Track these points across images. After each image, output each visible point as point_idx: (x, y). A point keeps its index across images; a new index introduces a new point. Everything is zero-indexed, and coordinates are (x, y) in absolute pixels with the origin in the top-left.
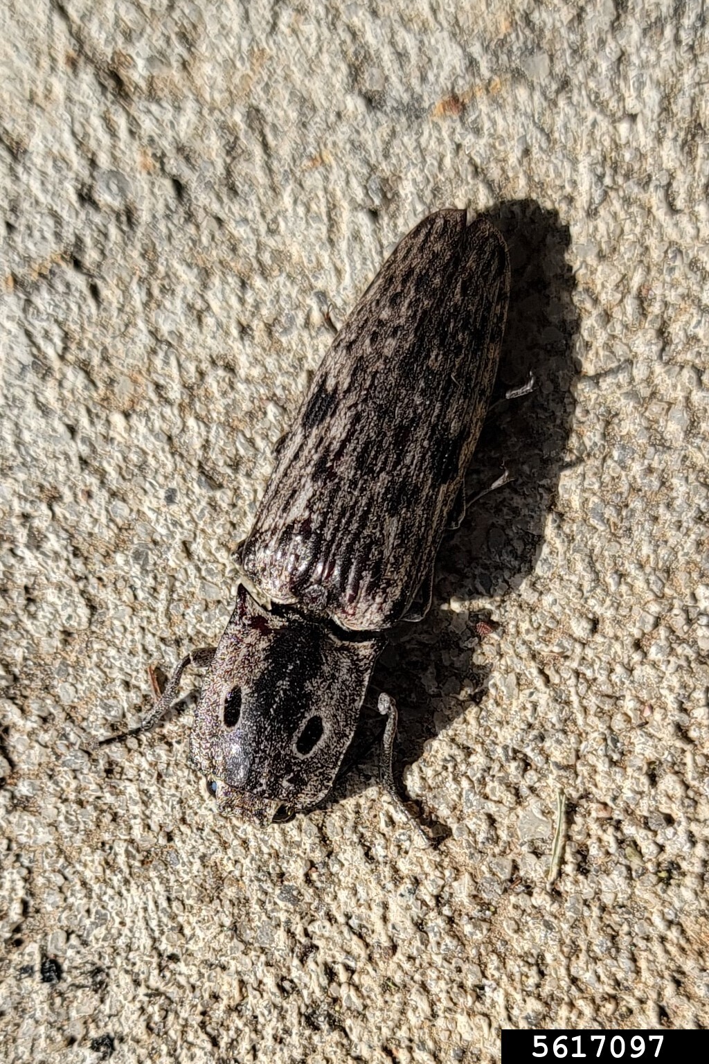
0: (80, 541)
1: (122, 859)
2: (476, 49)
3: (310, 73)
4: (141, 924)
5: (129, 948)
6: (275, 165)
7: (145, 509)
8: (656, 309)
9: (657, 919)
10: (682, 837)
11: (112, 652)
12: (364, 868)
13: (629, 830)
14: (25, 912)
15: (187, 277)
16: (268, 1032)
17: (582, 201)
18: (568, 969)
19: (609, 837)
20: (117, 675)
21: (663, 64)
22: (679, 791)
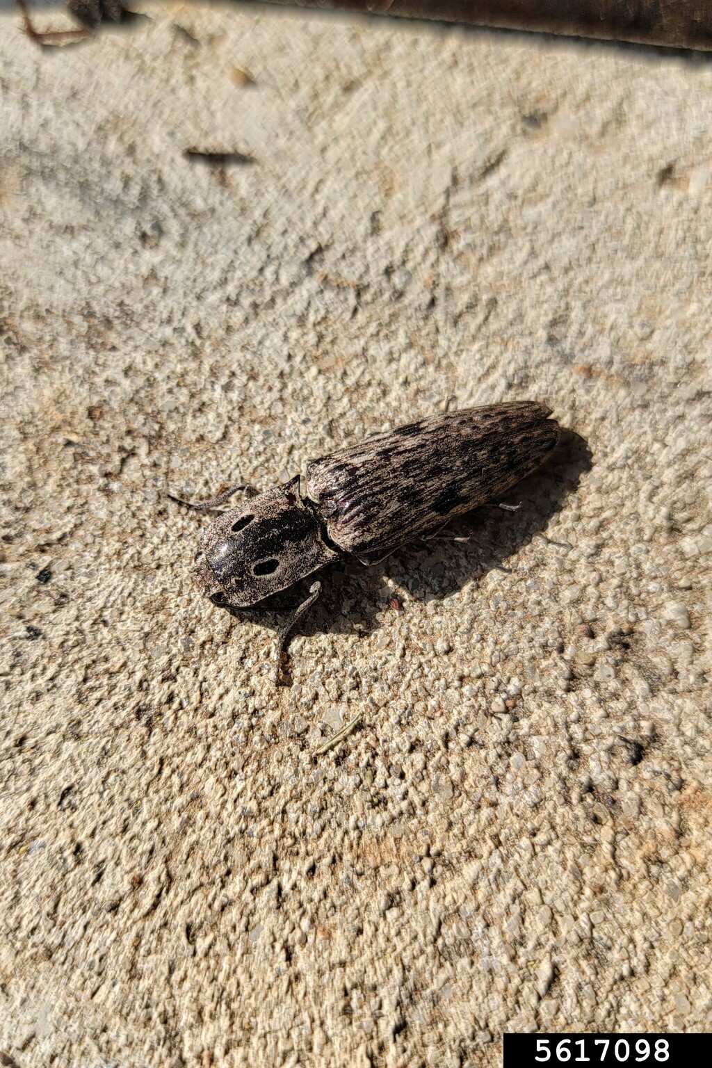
0: (247, 405)
1: (127, 557)
2: (617, 358)
3: (533, 306)
4: (106, 593)
5: (90, 599)
6: (484, 330)
7: (289, 417)
8: (605, 535)
9: (352, 820)
10: (402, 790)
11: (214, 463)
12: (235, 664)
13: (378, 763)
14: (60, 540)
15: (402, 340)
16: (114, 699)
17: (610, 460)
18: (286, 803)
19: (365, 758)
20: (206, 475)
21: (698, 435)
22: (419, 766)
